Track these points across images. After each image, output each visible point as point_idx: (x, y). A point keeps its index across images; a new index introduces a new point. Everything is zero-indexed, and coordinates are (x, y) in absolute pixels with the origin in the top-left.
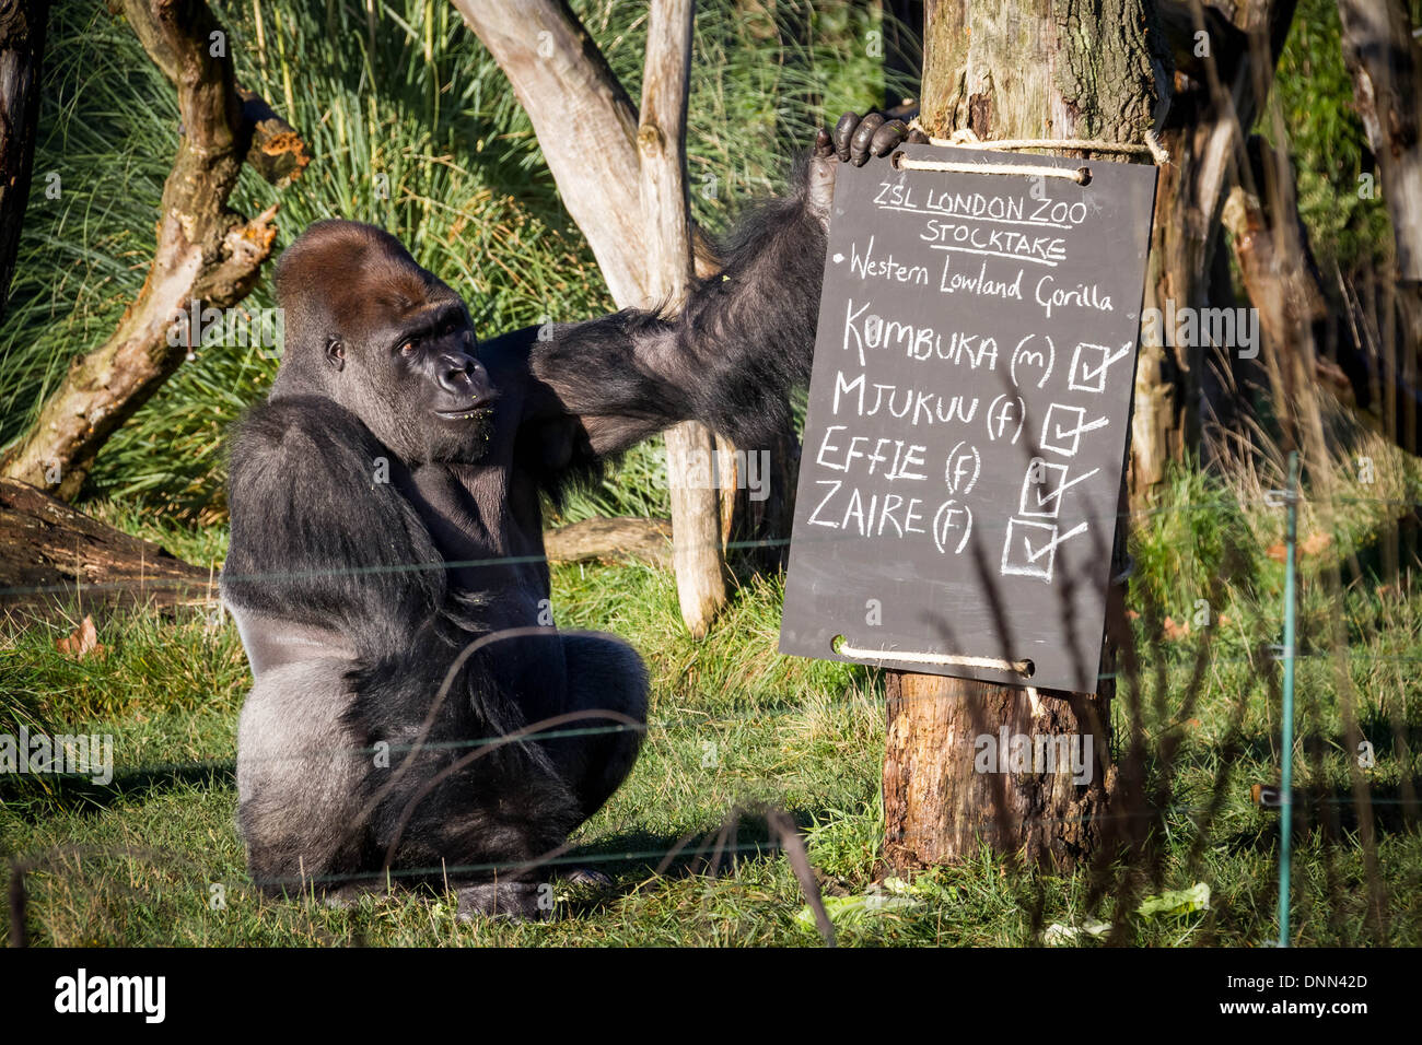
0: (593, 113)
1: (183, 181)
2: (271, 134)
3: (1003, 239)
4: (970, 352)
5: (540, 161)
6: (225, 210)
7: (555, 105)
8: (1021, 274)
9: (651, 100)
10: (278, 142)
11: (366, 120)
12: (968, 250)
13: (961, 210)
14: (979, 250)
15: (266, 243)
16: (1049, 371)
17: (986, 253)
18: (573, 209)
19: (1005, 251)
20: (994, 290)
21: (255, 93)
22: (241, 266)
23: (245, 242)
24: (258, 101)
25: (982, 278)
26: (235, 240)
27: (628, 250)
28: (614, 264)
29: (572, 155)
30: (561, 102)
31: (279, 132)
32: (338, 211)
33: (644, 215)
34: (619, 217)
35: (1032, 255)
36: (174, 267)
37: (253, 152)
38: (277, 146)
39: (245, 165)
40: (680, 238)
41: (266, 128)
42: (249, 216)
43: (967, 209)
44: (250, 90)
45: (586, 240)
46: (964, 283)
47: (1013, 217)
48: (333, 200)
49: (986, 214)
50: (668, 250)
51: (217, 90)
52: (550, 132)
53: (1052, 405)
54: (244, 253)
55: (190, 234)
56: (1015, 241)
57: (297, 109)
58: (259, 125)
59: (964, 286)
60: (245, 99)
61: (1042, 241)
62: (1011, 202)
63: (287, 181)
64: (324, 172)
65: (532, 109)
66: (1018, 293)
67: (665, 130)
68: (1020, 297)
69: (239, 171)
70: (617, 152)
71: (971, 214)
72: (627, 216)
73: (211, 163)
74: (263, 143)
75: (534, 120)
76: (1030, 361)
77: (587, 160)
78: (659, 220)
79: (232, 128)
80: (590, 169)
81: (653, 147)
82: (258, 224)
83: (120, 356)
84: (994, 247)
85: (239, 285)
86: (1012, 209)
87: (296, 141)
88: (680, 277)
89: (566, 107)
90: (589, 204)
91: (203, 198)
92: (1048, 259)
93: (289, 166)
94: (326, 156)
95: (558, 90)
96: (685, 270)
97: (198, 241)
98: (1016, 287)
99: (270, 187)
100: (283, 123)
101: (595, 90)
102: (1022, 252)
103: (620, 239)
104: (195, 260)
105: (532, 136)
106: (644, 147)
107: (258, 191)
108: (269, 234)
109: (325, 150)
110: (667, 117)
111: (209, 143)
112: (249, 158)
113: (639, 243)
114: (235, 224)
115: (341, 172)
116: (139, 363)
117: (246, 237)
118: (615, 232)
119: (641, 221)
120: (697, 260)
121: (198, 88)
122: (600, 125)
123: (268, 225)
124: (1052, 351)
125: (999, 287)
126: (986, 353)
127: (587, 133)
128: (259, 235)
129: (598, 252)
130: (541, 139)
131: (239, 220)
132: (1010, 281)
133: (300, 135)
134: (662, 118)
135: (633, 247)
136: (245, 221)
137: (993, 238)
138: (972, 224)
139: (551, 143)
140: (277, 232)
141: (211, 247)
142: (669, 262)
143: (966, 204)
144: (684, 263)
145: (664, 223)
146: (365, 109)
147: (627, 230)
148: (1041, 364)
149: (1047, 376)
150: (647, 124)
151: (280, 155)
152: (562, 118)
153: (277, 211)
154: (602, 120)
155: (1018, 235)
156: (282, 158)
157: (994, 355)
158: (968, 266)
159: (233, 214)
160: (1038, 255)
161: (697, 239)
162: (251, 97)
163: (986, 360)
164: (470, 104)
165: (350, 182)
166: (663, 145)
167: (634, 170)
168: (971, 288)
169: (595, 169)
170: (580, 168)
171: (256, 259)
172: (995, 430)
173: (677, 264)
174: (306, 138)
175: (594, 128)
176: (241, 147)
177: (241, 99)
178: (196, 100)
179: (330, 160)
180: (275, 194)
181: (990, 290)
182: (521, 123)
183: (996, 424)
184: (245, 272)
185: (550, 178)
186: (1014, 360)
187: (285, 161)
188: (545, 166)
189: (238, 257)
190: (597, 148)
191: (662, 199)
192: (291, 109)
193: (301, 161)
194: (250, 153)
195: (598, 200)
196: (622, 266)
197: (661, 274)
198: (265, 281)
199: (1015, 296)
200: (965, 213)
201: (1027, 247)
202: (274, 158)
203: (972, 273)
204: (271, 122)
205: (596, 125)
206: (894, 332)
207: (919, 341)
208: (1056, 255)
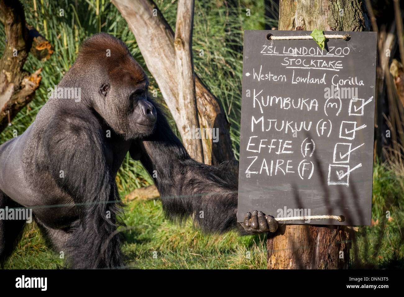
0: (158, 34)
1: (7, 60)
2: (39, 42)
3: (316, 63)
4: (307, 105)
5: (139, 52)
6: (22, 70)
7: (144, 31)
8: (325, 75)
9: (179, 29)
10: (41, 45)
11: (74, 37)
12: (301, 68)
13: (298, 54)
14: (306, 67)
15: (37, 82)
16: (340, 109)
17: (310, 68)
18: (151, 69)
19: (317, 67)
20: (314, 81)
21: (33, 27)
22: (28, 91)
23: (30, 82)
24: (34, 30)
25: (309, 78)
26: (26, 81)
27: (171, 84)
28: (166, 89)
29: (150, 49)
30: (146, 29)
31: (42, 41)
32: (64, 70)
33: (177, 71)
34: (168, 72)
35: (328, 68)
36: (3, 92)
37: (32, 49)
38: (41, 47)
39: (29, 53)
40: (190, 80)
41: (37, 40)
42: (30, 72)
43: (300, 53)
44: (31, 26)
45: (155, 81)
46: (302, 80)
47: (319, 54)
48: (62, 66)
49: (308, 54)
50: (186, 84)
51: (19, 26)
52: (142, 41)
53: (343, 121)
54: (29, 86)
55: (9, 79)
56: (321, 63)
57: (48, 33)
58: (35, 39)
59: (301, 81)
60: (30, 29)
61: (332, 62)
62: (318, 49)
63: (45, 59)
64: (59, 56)
65: (135, 32)
66: (324, 82)
67: (184, 40)
68: (325, 83)
69: (28, 56)
70: (167, 48)
71: (302, 54)
72: (170, 72)
73: (17, 53)
74: (36, 45)
75: (136, 37)
76: (332, 106)
77: (156, 51)
78: (182, 73)
79: (25, 41)
80: (157, 55)
81: (180, 47)
82: (34, 75)
84: (313, 66)
85: (27, 98)
86: (319, 51)
87: (48, 45)
88: (190, 94)
89: (148, 32)
90: (156, 67)
91: (14, 66)
92: (335, 69)
93: (46, 54)
94: (59, 50)
95: (145, 25)
96: (192, 91)
97: (12, 82)
98: (323, 79)
99: (39, 62)
100: (43, 38)
102: (324, 67)
103: (168, 80)
104: (11, 90)
105: (135, 43)
106: (177, 46)
107: (34, 63)
108: (38, 79)
109: (59, 48)
110: (185, 34)
111: (16, 46)
112: (31, 50)
113: (175, 82)
114: (26, 75)
115: (65, 55)
117: (30, 80)
118: (166, 78)
119: (176, 73)
120: (196, 88)
121: (12, 25)
122: (160, 38)
123: (38, 76)
124: (341, 102)
125: (316, 80)
126: (313, 105)
127: (155, 41)
128: (35, 79)
129: (160, 85)
130: (139, 44)
131: (28, 74)
132: (321, 78)
133: (49, 43)
134: (183, 35)
135: (173, 83)
136: (30, 74)
137: (312, 62)
138: (302, 58)
139: (142, 45)
140: (42, 78)
141: (17, 84)
142: (186, 88)
143: (299, 51)
144: (191, 89)
145: (184, 74)
146: (74, 33)
147: (171, 77)
148: (337, 107)
149: (339, 111)
150: (178, 38)
151: (42, 50)
152: (147, 36)
153: (42, 71)
154: (161, 37)
155: (322, 61)
156: (43, 51)
157: (317, 105)
158: (303, 74)
159: (26, 72)
160: (331, 67)
161: (196, 80)
162: (32, 29)
163: (314, 107)
164: (112, 30)
165: (68, 59)
166: (184, 46)
167: (173, 55)
168: (305, 81)
169: (159, 54)
170: (153, 54)
171: (34, 88)
172: (320, 133)
173: (189, 89)
174: (52, 43)
175: (158, 40)
176: (28, 47)
177: (28, 30)
178: (11, 30)
179: (61, 51)
180: (41, 64)
181: (313, 81)
182: (131, 37)
183: (320, 131)
184: (30, 93)
185: (142, 58)
186: (325, 106)
187: (44, 52)
188: (140, 54)
189: (27, 87)
190: (159, 47)
191: (183, 66)
192: (46, 33)
193: (50, 52)
194: (31, 49)
195: (160, 66)
196: (169, 90)
197: (183, 93)
198: (37, 96)
199: (323, 83)
200: (299, 54)
201: (326, 65)
202: (40, 51)
203: (305, 76)
204: (39, 38)
205: (159, 38)
206: (274, 100)
207: (285, 102)
208: (338, 67)
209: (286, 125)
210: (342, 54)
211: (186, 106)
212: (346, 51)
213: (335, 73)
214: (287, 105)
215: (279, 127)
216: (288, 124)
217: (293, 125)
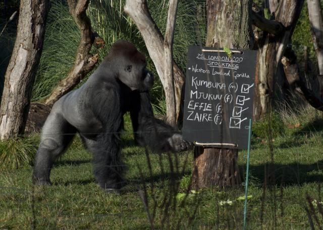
1: (81, 48)
3: (225, 65)
4: (220, 86)
6: (89, 53)
7: (149, 37)
8: (229, 71)
9: (166, 37)
10: (99, 41)
12: (217, 67)
13: (216, 59)
14: (220, 67)
16: (237, 89)
17: (222, 67)
19: (226, 67)
22: (91, 64)
25: (221, 72)
26: (90, 59)
27: (161, 66)
28: (158, 68)
29: (151, 47)
31: (99, 39)
34: (160, 59)
35: (232, 68)
36: (79, 64)
37: (94, 43)
39: (93, 45)
40: (170, 64)
41: (97, 38)
47: (227, 60)
49: (221, 60)
50: (168, 66)
51: (88, 31)
53: (238, 96)
55: (82, 58)
56: (228, 65)
59: (217, 73)
61: (234, 65)
62: (227, 57)
67: (169, 43)
69: (91, 46)
70: (160, 47)
71: (218, 60)
73: (86, 45)
74: (96, 41)
76: (233, 87)
77: (154, 48)
78: (167, 60)
79: (90, 38)
80: (155, 50)
81: (166, 46)
82: (95, 56)
83: (68, 80)
85: (91, 68)
87: (102, 41)
88: (170, 71)
89: (151, 38)
90: (154, 57)
91: (84, 52)
92: (235, 68)
93: (101, 46)
96: (171, 69)
97: (83, 59)
98: (229, 74)
100: (100, 37)
101: (156, 35)
104: (82, 63)
108: (97, 58)
110: (169, 41)
111: (86, 41)
113: (163, 64)
116: (71, 81)
117: (92, 59)
118: (159, 62)
119: (164, 60)
120: (174, 68)
121: (84, 30)
124: (237, 86)
125: (225, 74)
126: (223, 86)
127: (154, 43)
128: (95, 59)
130: (146, 43)
132: (227, 73)
134: (168, 41)
136: (92, 56)
137: (223, 64)
141: (86, 60)
142: (168, 68)
147: (161, 62)
148: (235, 88)
150: (165, 42)
152: (150, 40)
153: (98, 54)
156: (100, 44)
157: (225, 86)
159: (90, 55)
161: (174, 63)
162: (94, 32)
166: (168, 46)
167: (163, 50)
168: (219, 74)
170: (153, 50)
171: (94, 63)
172: (226, 101)
175: (156, 42)
176: (92, 41)
177: (92, 33)
178: (84, 33)
186: (229, 87)
189: (91, 62)
190: (156, 46)
191: (168, 56)
193: (103, 45)
195: (156, 55)
196: (160, 68)
197: (167, 70)
201: (230, 66)
202: (98, 44)
203: (218, 71)
206: (203, 82)
207: (208, 84)
208: (237, 67)
209: (209, 96)
210: (239, 61)
211: (168, 77)
212: (241, 59)
213: (235, 70)
214: (210, 85)
215: (205, 96)
216: (210, 96)
217: (212, 96)
